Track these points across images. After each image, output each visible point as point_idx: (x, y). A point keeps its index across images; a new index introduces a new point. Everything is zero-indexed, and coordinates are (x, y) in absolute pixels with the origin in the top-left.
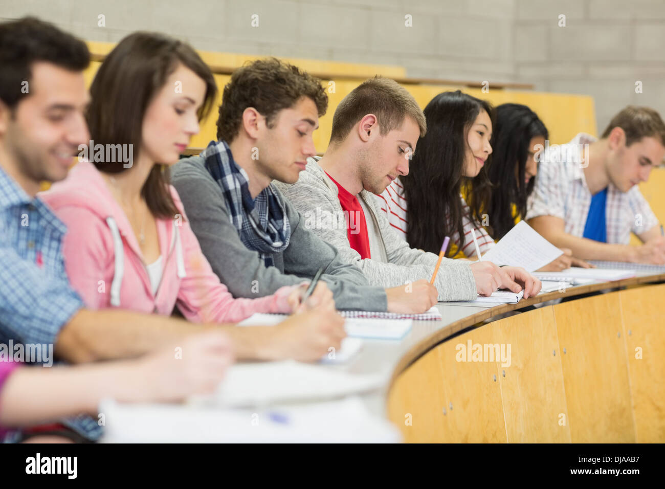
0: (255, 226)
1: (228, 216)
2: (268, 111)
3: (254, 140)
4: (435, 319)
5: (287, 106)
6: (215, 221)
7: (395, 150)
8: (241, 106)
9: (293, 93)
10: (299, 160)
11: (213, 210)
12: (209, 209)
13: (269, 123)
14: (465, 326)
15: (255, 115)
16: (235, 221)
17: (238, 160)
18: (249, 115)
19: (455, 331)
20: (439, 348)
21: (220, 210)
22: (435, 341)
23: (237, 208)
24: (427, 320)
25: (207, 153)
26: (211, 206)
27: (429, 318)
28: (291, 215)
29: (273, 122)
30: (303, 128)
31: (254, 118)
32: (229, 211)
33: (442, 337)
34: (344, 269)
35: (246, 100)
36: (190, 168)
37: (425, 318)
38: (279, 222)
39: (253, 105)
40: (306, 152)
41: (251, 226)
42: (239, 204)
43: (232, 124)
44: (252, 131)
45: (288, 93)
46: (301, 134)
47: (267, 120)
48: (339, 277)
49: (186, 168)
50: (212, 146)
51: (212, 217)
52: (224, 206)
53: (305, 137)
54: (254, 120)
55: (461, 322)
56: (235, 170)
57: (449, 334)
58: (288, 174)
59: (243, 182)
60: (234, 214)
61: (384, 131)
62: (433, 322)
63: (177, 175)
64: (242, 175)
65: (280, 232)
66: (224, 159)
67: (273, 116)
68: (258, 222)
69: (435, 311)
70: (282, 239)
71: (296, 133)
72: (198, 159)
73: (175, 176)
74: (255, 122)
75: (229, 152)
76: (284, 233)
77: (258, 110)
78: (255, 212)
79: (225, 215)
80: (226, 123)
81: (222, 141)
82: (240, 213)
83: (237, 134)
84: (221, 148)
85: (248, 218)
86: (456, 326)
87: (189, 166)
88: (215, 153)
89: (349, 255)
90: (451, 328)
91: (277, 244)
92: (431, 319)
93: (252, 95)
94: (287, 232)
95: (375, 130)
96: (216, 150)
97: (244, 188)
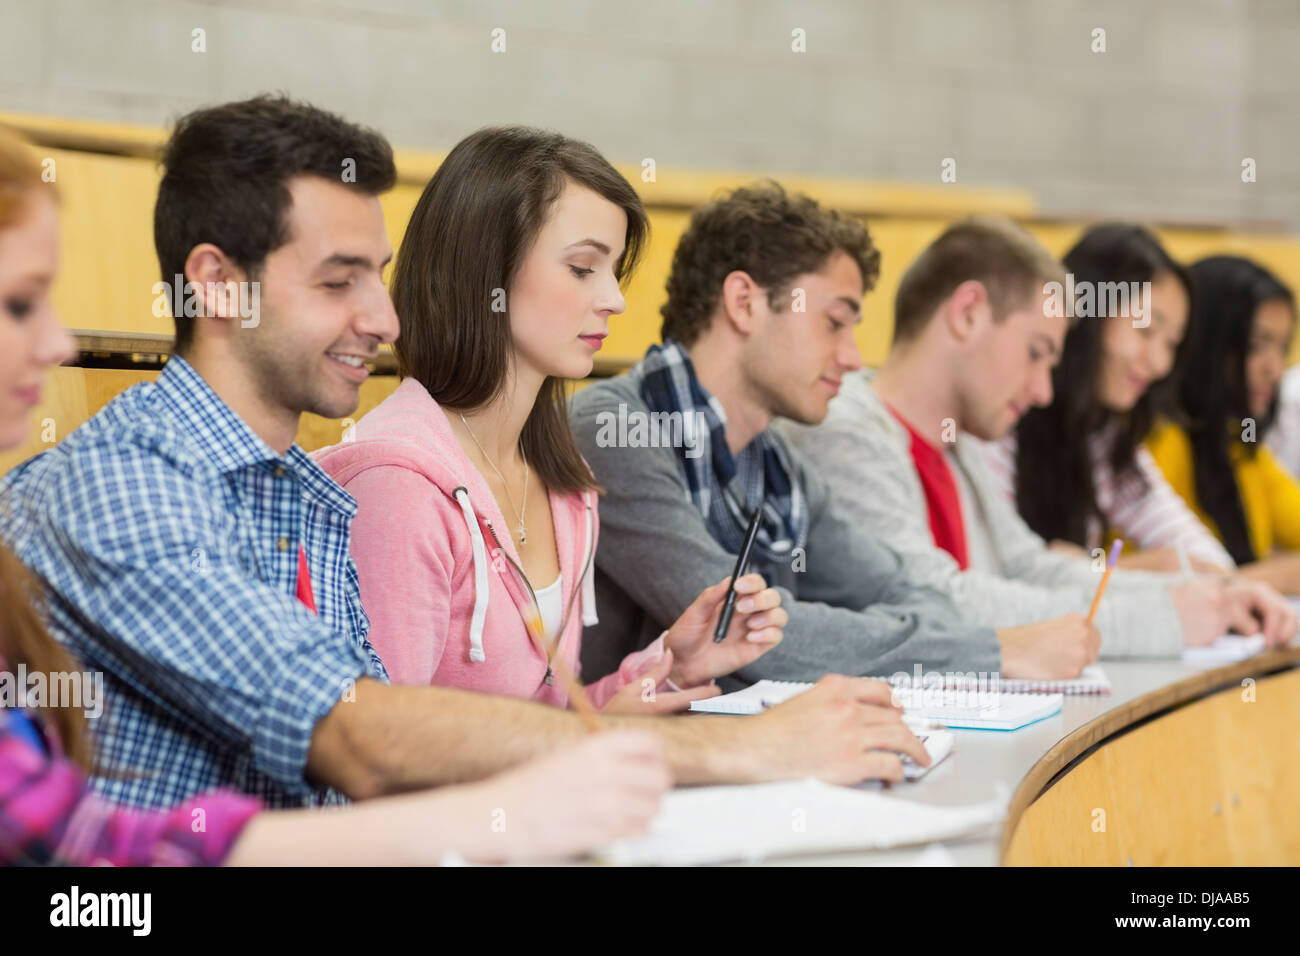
0: (736, 511)
1: (683, 491)
2: (773, 278)
3: (744, 335)
4: (1098, 693)
5: (809, 268)
6: (660, 501)
7: (1022, 355)
8: (718, 270)
9: (820, 243)
10: (830, 375)
11: (654, 480)
12: (645, 478)
13: (776, 302)
14: (1157, 706)
15: (747, 286)
16: (696, 501)
17: (707, 380)
18: (736, 285)
19: (1138, 715)
20: (1106, 749)
21: (668, 480)
22: (1099, 737)
23: (700, 476)
24: (1082, 694)
25: (645, 368)
26: (649, 472)
27: (1086, 690)
28: (811, 488)
29: (781, 300)
30: (841, 312)
31: (745, 292)
32: (684, 482)
33: (1111, 729)
34: (917, 595)
35: (727, 259)
36: (610, 398)
37: (1078, 690)
38: (784, 500)
39: (742, 267)
40: (844, 360)
41: (730, 511)
42: (705, 466)
43: (700, 307)
44: (740, 318)
45: (809, 243)
46: (836, 325)
47: (771, 297)
48: (906, 610)
49: (602, 398)
50: (655, 354)
51: (653, 494)
52: (675, 472)
53: (843, 332)
54: (745, 297)
55: (1150, 699)
56: (700, 400)
57: (1125, 722)
58: (807, 404)
59: (716, 424)
60: (694, 487)
61: (999, 315)
62: (1095, 699)
63: (582, 412)
64: (713, 412)
65: (787, 519)
66: (680, 379)
67: (782, 288)
68: (742, 502)
69: (1097, 676)
70: (791, 535)
71: (827, 323)
72: (628, 380)
73: (579, 415)
74: (746, 302)
75: (688, 365)
76: (794, 524)
77: (754, 278)
78: (737, 483)
79: (678, 490)
80: (689, 304)
81: (675, 341)
82: (706, 485)
83: (708, 326)
84: (672, 355)
85: (723, 495)
86: (1139, 707)
87: (607, 394)
88: (660, 366)
89: (934, 565)
90: (1130, 709)
91: (781, 545)
92: (1091, 693)
93: (739, 248)
94: (800, 521)
95: (982, 315)
96: (663, 361)
97: (717, 436)
